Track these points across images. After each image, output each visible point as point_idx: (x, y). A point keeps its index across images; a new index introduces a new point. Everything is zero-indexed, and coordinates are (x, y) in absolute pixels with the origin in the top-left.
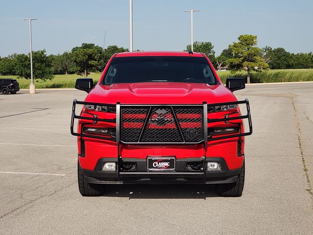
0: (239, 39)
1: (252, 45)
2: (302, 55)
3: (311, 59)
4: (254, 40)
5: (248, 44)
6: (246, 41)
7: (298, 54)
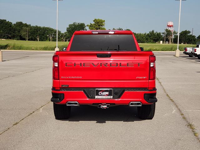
0: (94, 21)
1: (102, 26)
2: (140, 34)
3: (146, 37)
4: (103, 23)
5: (99, 26)
6: (98, 23)
7: (138, 34)
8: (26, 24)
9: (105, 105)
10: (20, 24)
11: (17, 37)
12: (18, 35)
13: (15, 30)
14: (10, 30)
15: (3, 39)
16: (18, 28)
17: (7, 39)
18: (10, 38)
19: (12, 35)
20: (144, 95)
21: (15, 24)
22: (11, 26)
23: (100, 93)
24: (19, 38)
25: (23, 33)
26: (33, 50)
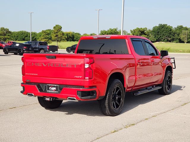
8: (186, 27)
9: (48, 98)
10: (181, 28)
11: (176, 40)
12: (178, 38)
13: (174, 34)
14: (170, 34)
15: (162, 42)
16: (178, 31)
17: (167, 42)
18: (170, 41)
19: (171, 38)
20: (77, 92)
21: (176, 27)
22: (171, 30)
23: (50, 89)
24: (178, 40)
25: (182, 37)
26: (181, 52)
